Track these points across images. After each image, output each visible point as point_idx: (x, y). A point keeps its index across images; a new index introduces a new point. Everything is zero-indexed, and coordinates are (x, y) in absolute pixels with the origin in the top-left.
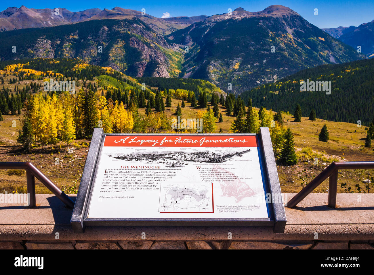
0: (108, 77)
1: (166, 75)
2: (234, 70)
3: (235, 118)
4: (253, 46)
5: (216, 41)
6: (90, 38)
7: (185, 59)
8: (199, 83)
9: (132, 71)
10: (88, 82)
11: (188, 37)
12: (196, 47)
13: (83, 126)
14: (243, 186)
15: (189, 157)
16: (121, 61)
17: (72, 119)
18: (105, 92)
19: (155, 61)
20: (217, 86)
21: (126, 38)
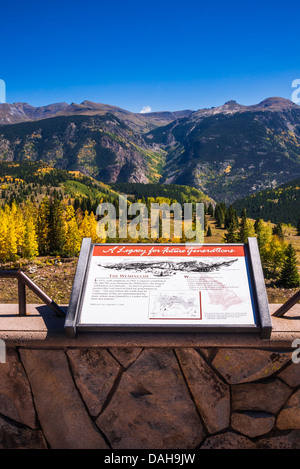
0: (76, 183)
1: (144, 180)
2: (225, 174)
3: (226, 232)
4: (247, 145)
5: (203, 140)
6: (55, 137)
7: (167, 161)
8: (183, 190)
9: (103, 175)
10: (52, 188)
11: (170, 135)
12: (180, 147)
13: (47, 240)
14: (231, 294)
15: (177, 267)
16: (91, 164)
17: (34, 232)
18: (72, 200)
19: (131, 163)
20: (205, 193)
21: (97, 137)
